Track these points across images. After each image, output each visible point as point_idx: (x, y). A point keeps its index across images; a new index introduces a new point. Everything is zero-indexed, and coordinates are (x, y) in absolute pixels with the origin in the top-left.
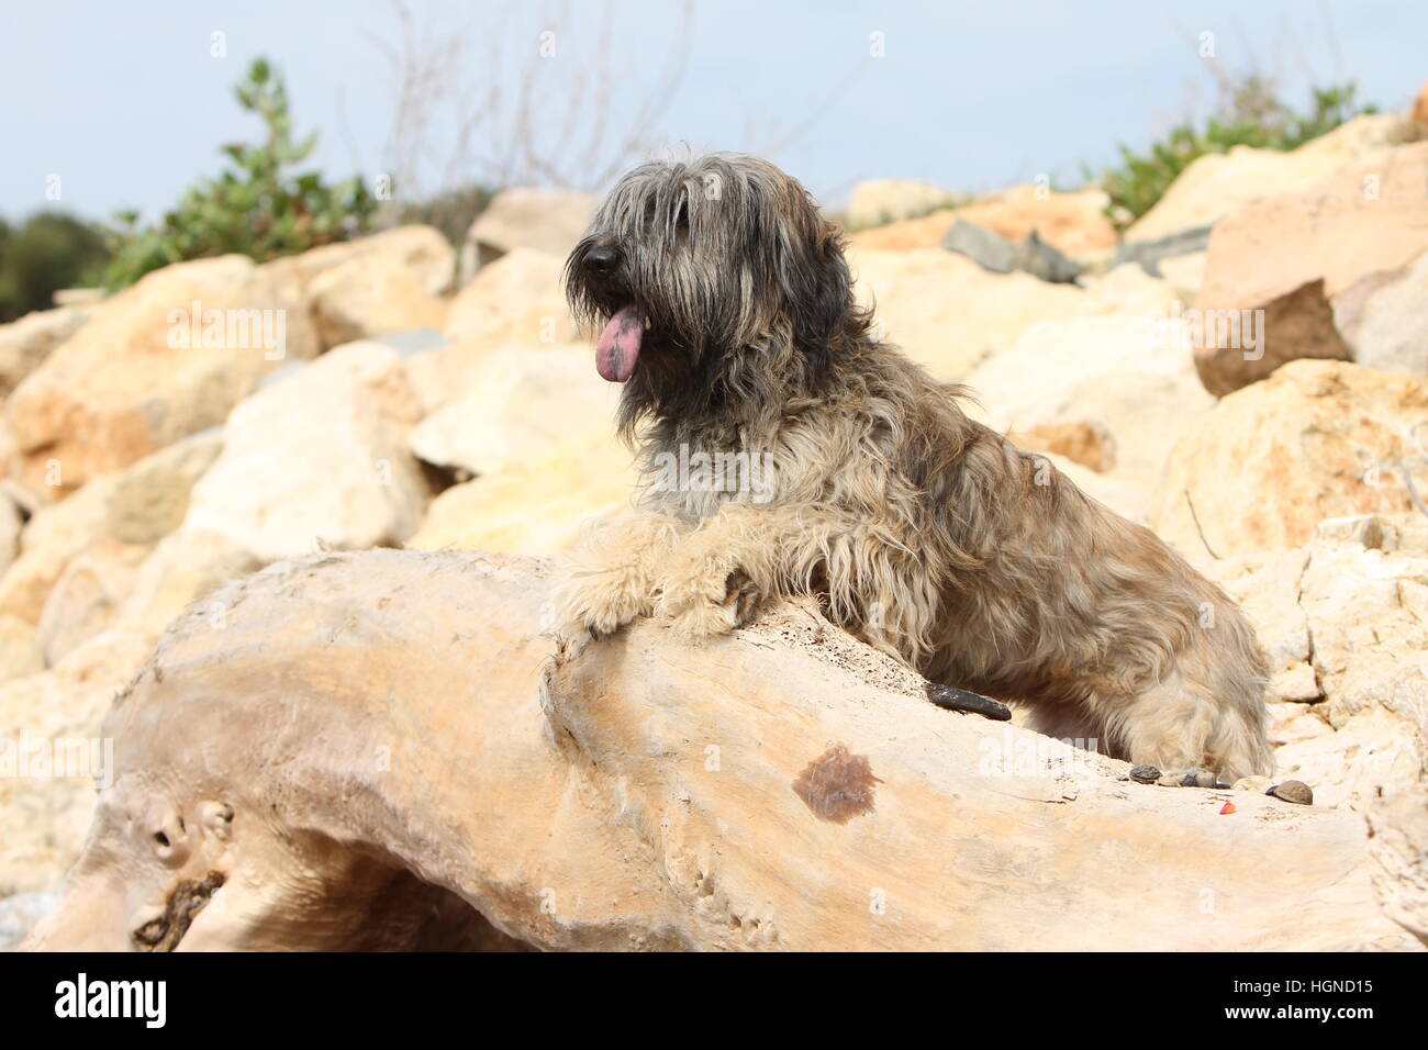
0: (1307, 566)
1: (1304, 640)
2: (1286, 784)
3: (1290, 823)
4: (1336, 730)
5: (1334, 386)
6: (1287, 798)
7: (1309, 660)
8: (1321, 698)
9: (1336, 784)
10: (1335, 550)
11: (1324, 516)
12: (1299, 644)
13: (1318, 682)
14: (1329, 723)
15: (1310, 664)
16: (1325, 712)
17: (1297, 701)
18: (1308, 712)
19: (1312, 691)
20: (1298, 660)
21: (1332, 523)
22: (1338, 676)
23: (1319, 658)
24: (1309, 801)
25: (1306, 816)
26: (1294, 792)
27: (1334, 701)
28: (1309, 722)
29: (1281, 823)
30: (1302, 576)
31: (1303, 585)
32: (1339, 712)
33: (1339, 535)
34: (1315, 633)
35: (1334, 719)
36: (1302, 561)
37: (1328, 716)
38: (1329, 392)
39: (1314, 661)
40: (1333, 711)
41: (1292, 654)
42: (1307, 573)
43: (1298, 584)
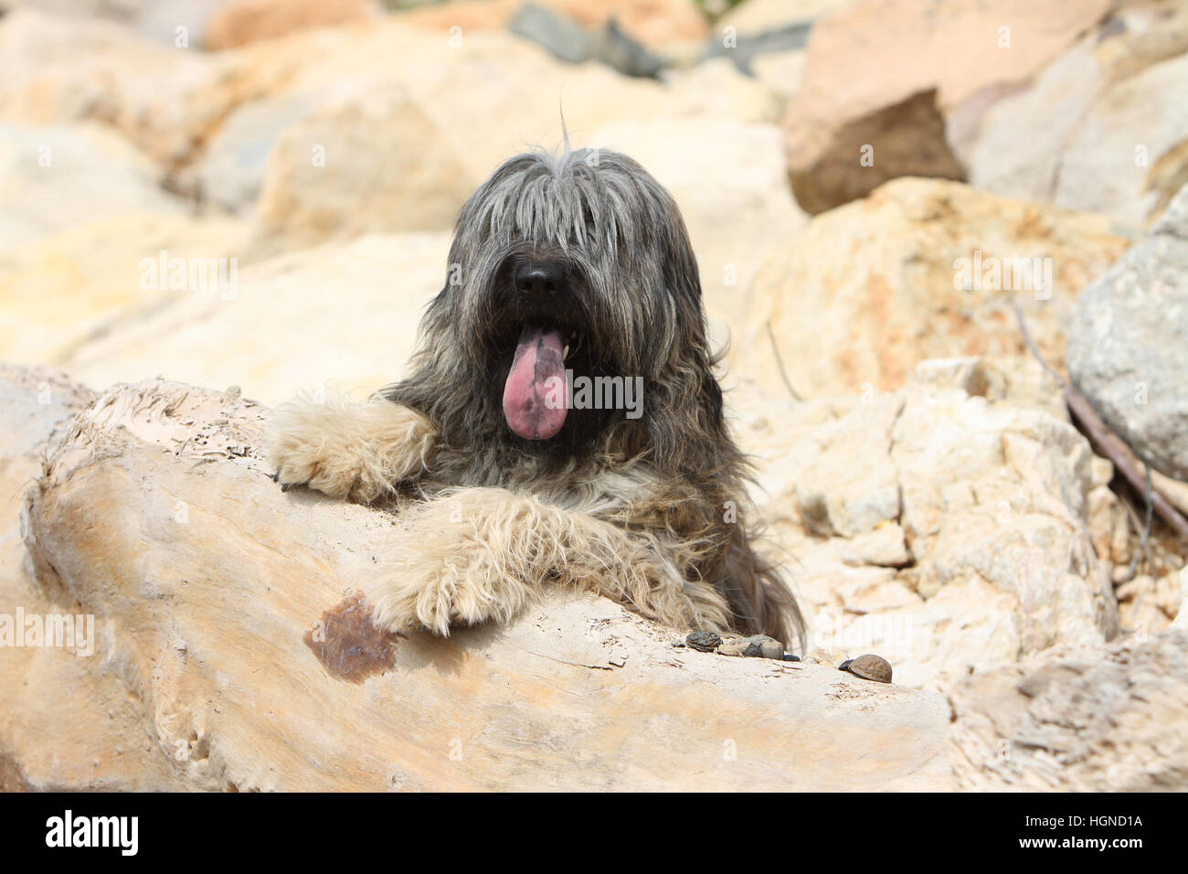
0: (900, 413)
1: (894, 497)
2: (862, 658)
3: (863, 702)
4: (925, 599)
5: (942, 211)
6: (863, 674)
7: (898, 519)
8: (910, 564)
9: (923, 661)
10: (933, 396)
11: (924, 356)
12: (887, 500)
13: (907, 545)
14: (916, 591)
15: (899, 523)
16: (913, 580)
17: (883, 566)
18: (895, 578)
19: (900, 555)
20: (886, 519)
21: (932, 365)
22: (930, 540)
23: (911, 517)
24: (887, 678)
25: (883, 696)
26: (871, 668)
27: (924, 568)
28: (896, 590)
29: (855, 702)
30: (894, 424)
31: (896, 435)
32: (930, 580)
33: (938, 379)
34: (906, 488)
35: (923, 587)
36: (895, 407)
37: (917, 584)
38: (936, 217)
39: (905, 520)
40: (923, 578)
41: (878, 511)
42: (901, 421)
43: (889, 433)
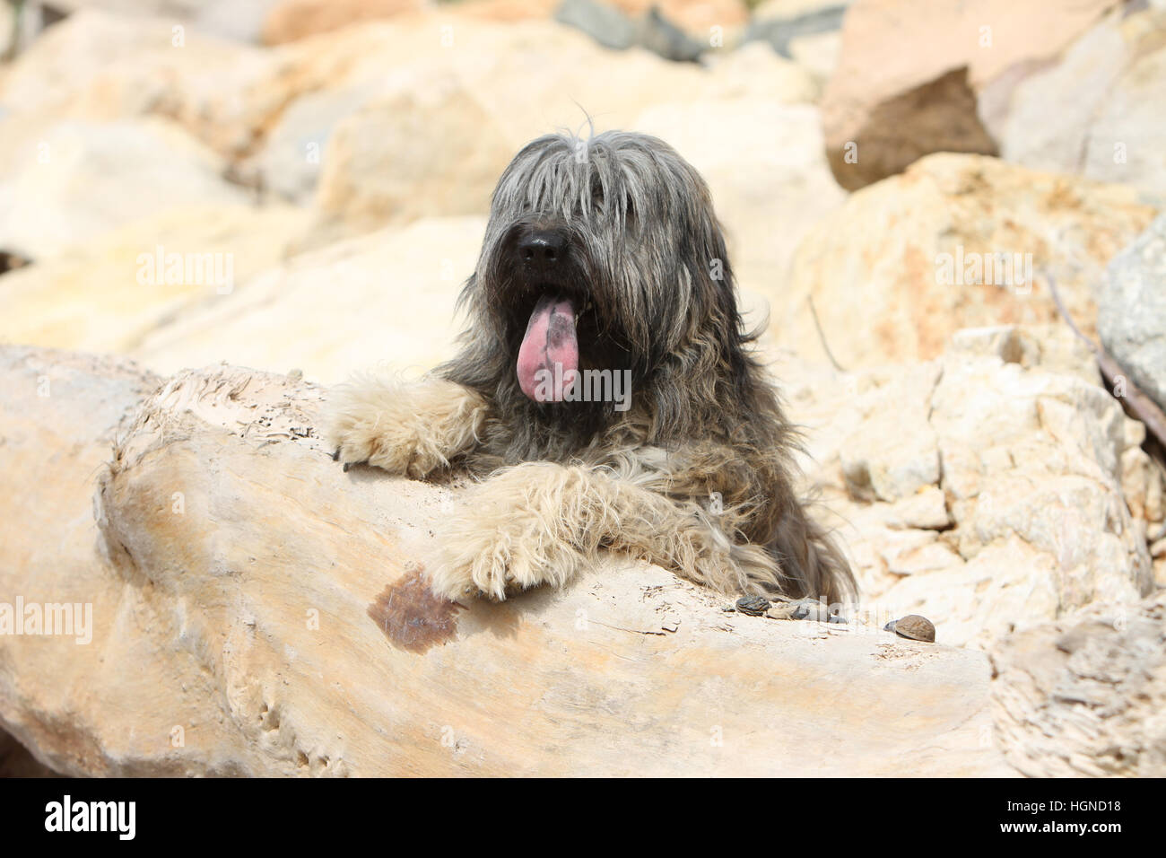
0: (938, 380)
1: (934, 462)
2: (907, 619)
3: (909, 661)
4: (966, 560)
5: (975, 186)
6: (907, 635)
7: (939, 483)
8: (951, 526)
9: (966, 620)
10: (970, 363)
11: (961, 325)
12: (928, 466)
13: (948, 508)
14: (957, 552)
15: (940, 488)
16: (955, 542)
17: (925, 529)
18: (937, 540)
19: (942, 519)
20: (926, 483)
21: (967, 334)
22: (970, 503)
23: (951, 481)
24: (929, 636)
25: (927, 654)
26: (915, 628)
27: (964, 530)
28: (938, 552)
29: (900, 661)
30: (933, 391)
31: (934, 402)
32: (970, 542)
33: (974, 347)
34: (946, 453)
35: (964, 549)
36: (933, 375)
37: (958, 545)
38: (970, 191)
39: (944, 484)
40: (964, 540)
41: (920, 477)
42: (939, 388)
43: (928, 400)
